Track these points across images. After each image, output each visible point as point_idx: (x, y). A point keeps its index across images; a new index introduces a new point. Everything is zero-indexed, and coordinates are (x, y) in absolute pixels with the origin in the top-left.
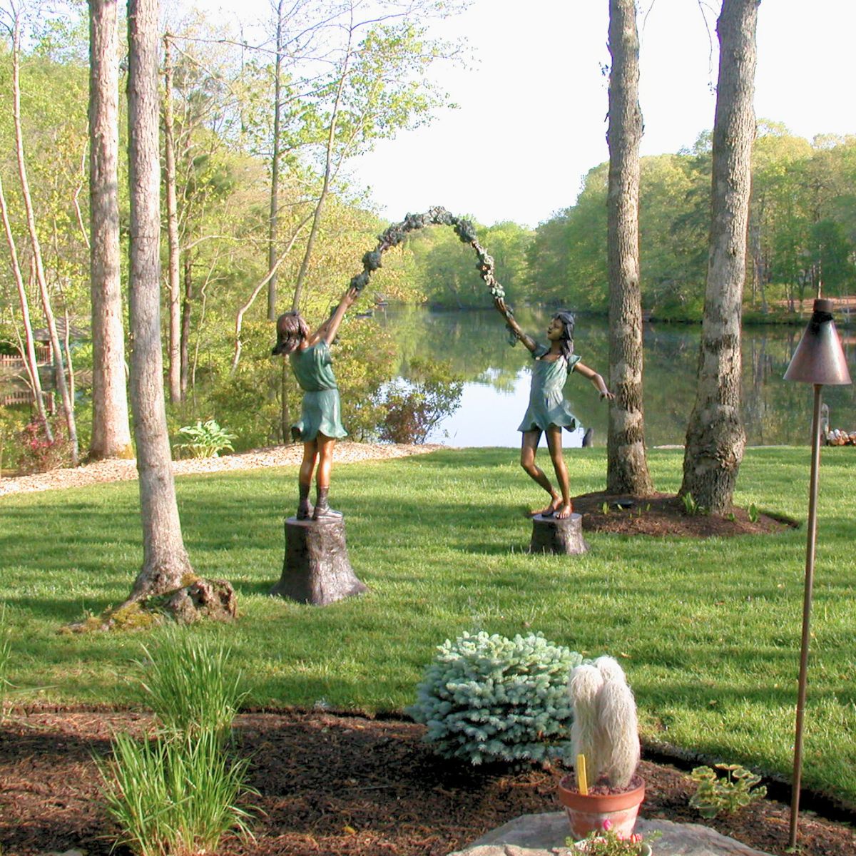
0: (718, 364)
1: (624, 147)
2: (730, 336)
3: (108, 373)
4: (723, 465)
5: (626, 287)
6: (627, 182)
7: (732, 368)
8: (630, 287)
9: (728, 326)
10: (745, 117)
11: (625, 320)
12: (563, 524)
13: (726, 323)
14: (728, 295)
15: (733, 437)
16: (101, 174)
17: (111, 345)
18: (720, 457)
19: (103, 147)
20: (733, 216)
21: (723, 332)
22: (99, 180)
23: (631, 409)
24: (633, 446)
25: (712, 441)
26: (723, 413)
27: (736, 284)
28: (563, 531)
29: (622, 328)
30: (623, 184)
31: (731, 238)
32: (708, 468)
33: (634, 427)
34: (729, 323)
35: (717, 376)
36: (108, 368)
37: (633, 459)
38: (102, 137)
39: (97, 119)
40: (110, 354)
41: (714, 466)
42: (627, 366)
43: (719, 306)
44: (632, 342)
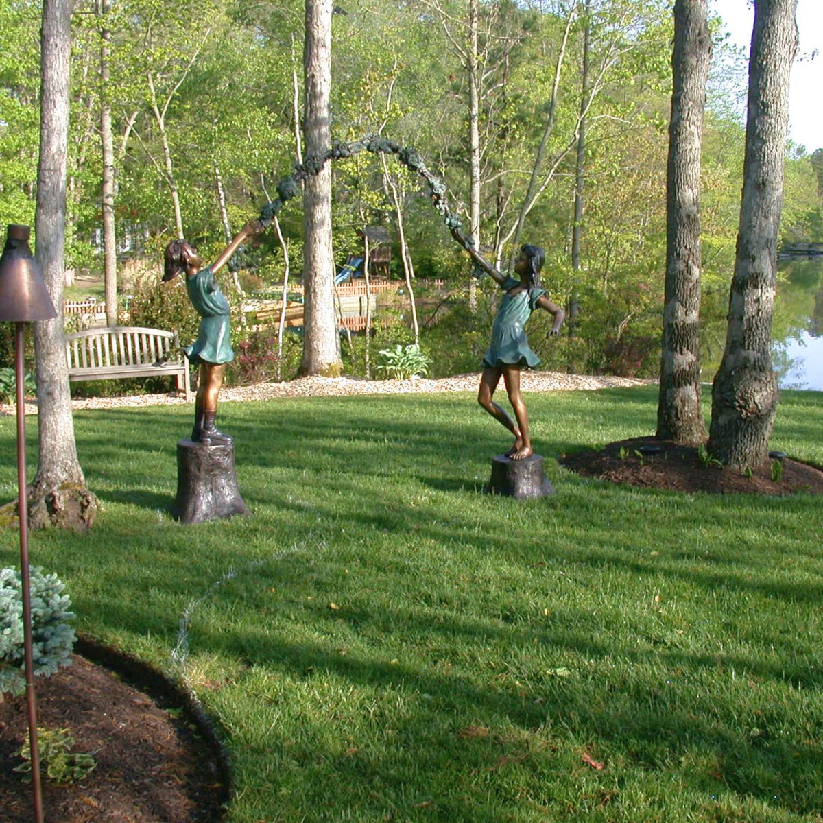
0: (743, 304)
1: (685, 71)
2: (758, 275)
3: (315, 296)
4: (743, 416)
5: (681, 220)
6: (686, 108)
7: (759, 310)
8: (685, 220)
9: (756, 264)
10: (780, 31)
11: (678, 255)
12: (514, 465)
13: (754, 260)
14: (757, 229)
15: (756, 386)
16: (312, 111)
17: (317, 270)
18: (740, 406)
19: (314, 86)
20: (764, 142)
21: (751, 270)
22: (310, 117)
23: (681, 350)
24: (681, 390)
25: (731, 389)
26: (746, 359)
27: (766, 218)
28: (514, 473)
29: (675, 264)
30: (681, 110)
31: (760, 167)
32: (729, 418)
33: (683, 370)
34: (757, 261)
35: (742, 318)
36: (314, 291)
37: (680, 403)
38: (313, 76)
39: (310, 60)
40: (316, 279)
41: (735, 416)
42: (678, 305)
43: (748, 242)
44: (685, 279)
